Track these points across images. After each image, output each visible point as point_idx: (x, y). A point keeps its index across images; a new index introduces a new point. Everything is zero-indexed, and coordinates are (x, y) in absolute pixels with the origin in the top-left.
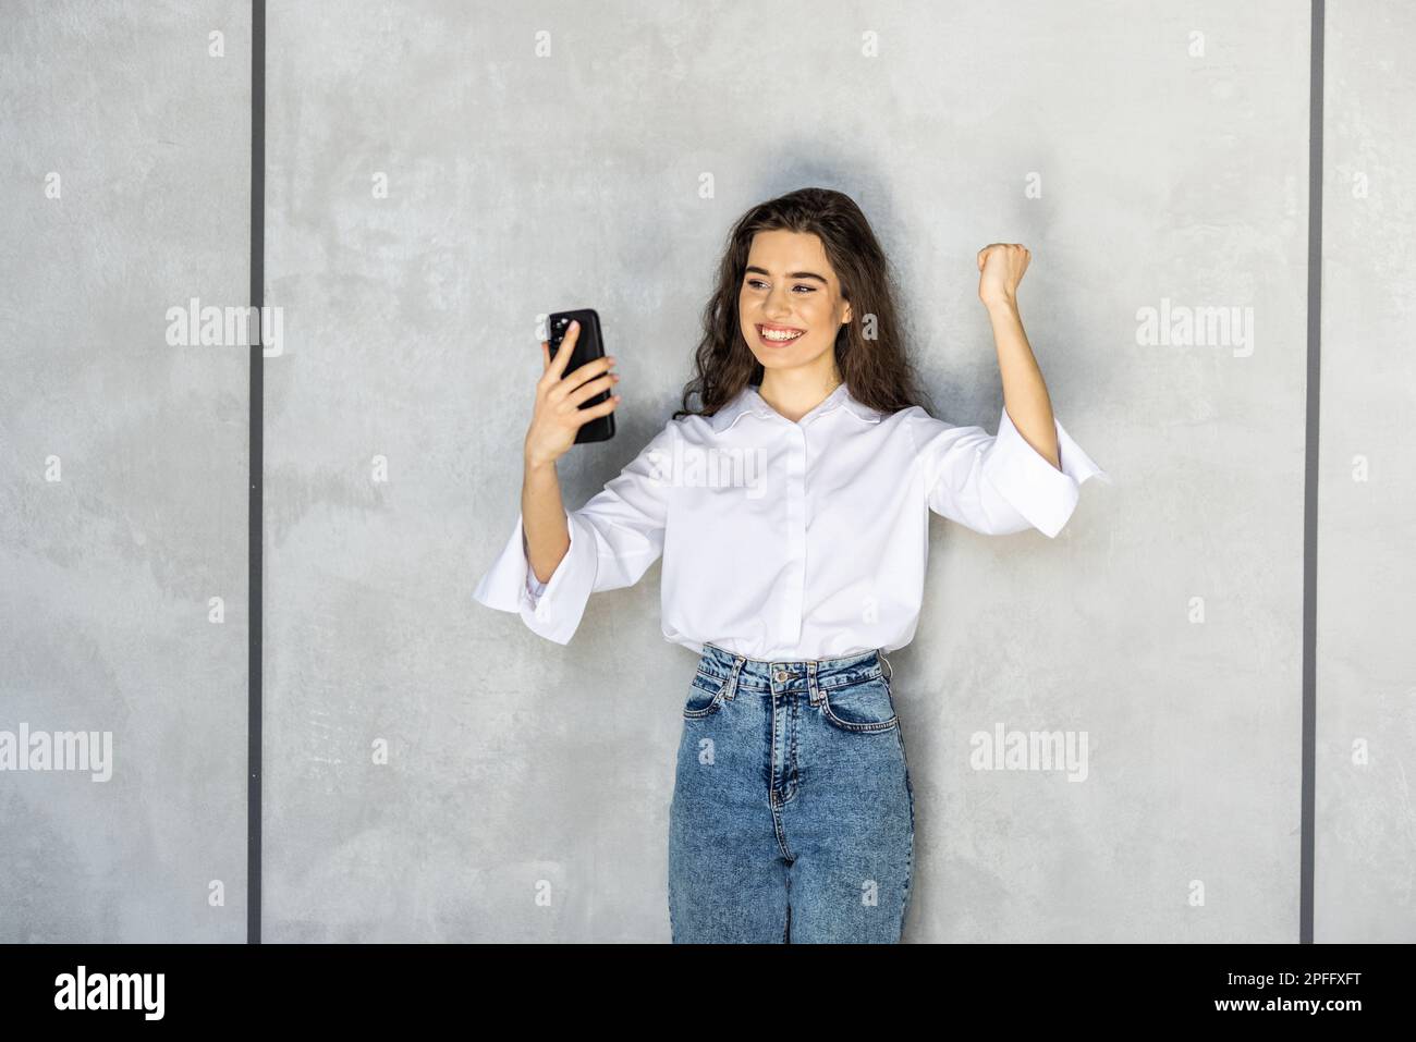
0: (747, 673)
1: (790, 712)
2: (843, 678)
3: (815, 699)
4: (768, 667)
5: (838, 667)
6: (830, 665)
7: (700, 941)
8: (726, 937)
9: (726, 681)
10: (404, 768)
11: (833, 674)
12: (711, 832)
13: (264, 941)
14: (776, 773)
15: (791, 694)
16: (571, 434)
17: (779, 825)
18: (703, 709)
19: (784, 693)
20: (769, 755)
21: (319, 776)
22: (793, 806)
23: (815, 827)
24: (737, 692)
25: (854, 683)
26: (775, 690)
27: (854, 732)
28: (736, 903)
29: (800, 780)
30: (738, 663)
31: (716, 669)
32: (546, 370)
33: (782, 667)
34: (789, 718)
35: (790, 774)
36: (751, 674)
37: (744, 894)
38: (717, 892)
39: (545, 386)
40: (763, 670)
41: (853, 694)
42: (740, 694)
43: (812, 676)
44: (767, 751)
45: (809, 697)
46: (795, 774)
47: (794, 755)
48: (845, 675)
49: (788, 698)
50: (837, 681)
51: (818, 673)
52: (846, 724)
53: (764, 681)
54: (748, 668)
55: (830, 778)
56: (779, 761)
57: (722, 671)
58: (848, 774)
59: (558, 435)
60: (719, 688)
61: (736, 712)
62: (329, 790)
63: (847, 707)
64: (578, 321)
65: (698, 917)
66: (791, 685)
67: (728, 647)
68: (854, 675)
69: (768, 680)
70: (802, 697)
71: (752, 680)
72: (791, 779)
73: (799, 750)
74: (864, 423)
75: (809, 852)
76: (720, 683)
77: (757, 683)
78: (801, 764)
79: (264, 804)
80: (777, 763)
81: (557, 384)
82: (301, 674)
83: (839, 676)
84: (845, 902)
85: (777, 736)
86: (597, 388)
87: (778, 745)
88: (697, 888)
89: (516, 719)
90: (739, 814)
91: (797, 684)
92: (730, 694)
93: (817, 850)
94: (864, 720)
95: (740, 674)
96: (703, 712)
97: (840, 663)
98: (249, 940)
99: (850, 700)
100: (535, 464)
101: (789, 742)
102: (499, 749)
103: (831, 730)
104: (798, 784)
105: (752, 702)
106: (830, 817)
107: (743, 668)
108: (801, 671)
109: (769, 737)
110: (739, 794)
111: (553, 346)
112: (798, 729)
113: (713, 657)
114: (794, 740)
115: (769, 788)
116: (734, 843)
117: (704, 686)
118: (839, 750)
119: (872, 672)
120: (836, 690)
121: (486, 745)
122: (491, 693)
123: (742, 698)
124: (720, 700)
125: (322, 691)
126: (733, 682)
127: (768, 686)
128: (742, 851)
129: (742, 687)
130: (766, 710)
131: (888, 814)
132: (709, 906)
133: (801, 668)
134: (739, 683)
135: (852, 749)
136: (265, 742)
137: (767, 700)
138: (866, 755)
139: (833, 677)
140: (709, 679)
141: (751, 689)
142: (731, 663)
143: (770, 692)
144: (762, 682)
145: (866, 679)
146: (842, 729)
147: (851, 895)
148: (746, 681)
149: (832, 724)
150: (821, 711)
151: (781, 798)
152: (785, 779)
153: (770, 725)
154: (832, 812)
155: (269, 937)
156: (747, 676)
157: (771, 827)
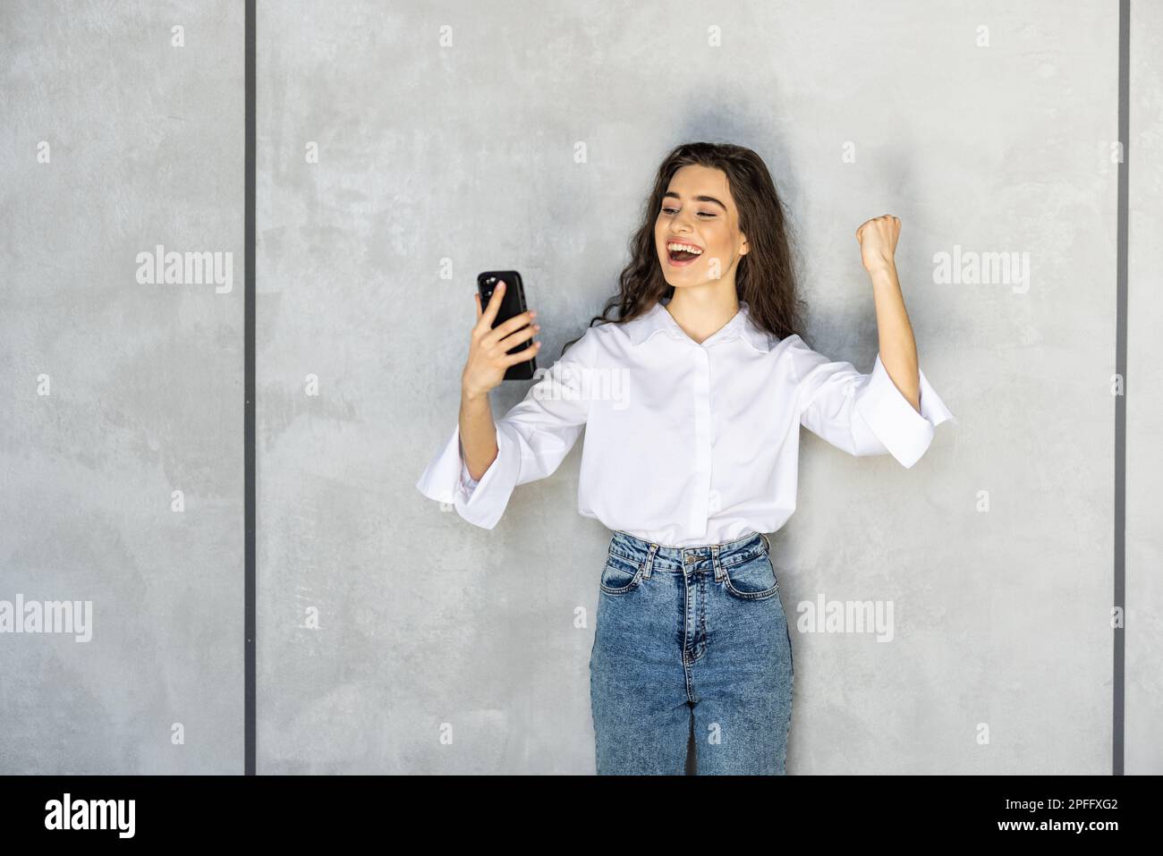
0: (661, 557)
1: (699, 588)
2: (738, 556)
3: (719, 576)
4: (679, 552)
5: (735, 548)
6: (729, 547)
7: (622, 773)
8: (644, 768)
9: (642, 564)
10: (373, 634)
11: (731, 555)
12: (632, 683)
13: (259, 773)
14: (689, 638)
15: (699, 574)
16: (501, 374)
17: (689, 677)
18: (621, 587)
19: (693, 573)
20: (682, 623)
21: (303, 641)
22: (702, 662)
23: (719, 678)
24: (653, 573)
25: (747, 560)
26: (687, 571)
27: (749, 600)
28: (652, 740)
29: (708, 641)
30: (652, 549)
31: (631, 553)
32: (479, 320)
33: (691, 552)
34: (699, 593)
35: (700, 637)
36: (664, 558)
37: (657, 732)
38: (637, 731)
39: (478, 334)
40: (674, 555)
41: (747, 570)
42: (655, 574)
43: (716, 558)
44: (680, 620)
45: (713, 575)
46: (704, 637)
47: (703, 622)
48: (740, 554)
49: (697, 577)
50: (735, 559)
51: (720, 555)
52: (743, 594)
53: (676, 564)
54: (661, 553)
55: (731, 638)
56: (691, 628)
57: (637, 555)
58: (746, 634)
59: (490, 373)
60: (637, 571)
61: (653, 589)
62: (312, 652)
63: (743, 580)
64: (504, 281)
65: (620, 753)
66: (699, 566)
67: (641, 536)
68: (747, 554)
69: (680, 563)
70: (707, 575)
71: (665, 563)
72: (700, 641)
73: (707, 618)
74: (756, 352)
75: (716, 697)
76: (636, 566)
77: (670, 566)
78: (708, 629)
79: (258, 663)
80: (690, 630)
81: (488, 333)
82: (287, 556)
83: (736, 556)
84: (749, 734)
85: (689, 608)
86: (521, 338)
87: (690, 616)
88: (620, 730)
89: (465, 592)
90: (656, 669)
91: (703, 565)
92: (647, 574)
93: (722, 694)
94: (757, 589)
95: (655, 558)
96: (623, 589)
97: (736, 545)
98: (246, 772)
99: (746, 575)
100: (470, 395)
101: (699, 612)
102: (452, 618)
103: (732, 600)
104: (706, 645)
105: (666, 581)
106: (732, 668)
107: (657, 554)
108: (707, 554)
109: (682, 608)
110: (657, 654)
111: (485, 301)
112: (705, 601)
113: (627, 543)
114: (702, 611)
115: (682, 649)
116: (650, 691)
117: (621, 567)
118: (738, 616)
119: (759, 549)
120: (734, 567)
121: (441, 614)
122: (444, 571)
123: (656, 577)
124: (638, 579)
125: (305, 571)
126: (649, 565)
127: (679, 568)
128: (657, 698)
129: (656, 568)
130: (679, 587)
131: (776, 662)
132: (630, 744)
133: (706, 552)
134: (653, 565)
135: (748, 614)
136: (258, 613)
137: (679, 578)
138: (759, 617)
139: (732, 557)
140: (625, 562)
141: (665, 570)
142: (646, 549)
143: (682, 572)
144: (674, 565)
145: (755, 556)
146: (740, 598)
147: (753, 729)
148: (660, 564)
149: (732, 595)
150: (723, 586)
151: (692, 656)
152: (696, 642)
153: (682, 599)
154: (733, 664)
155: (262, 770)
156: (660, 560)
157: (683, 679)
